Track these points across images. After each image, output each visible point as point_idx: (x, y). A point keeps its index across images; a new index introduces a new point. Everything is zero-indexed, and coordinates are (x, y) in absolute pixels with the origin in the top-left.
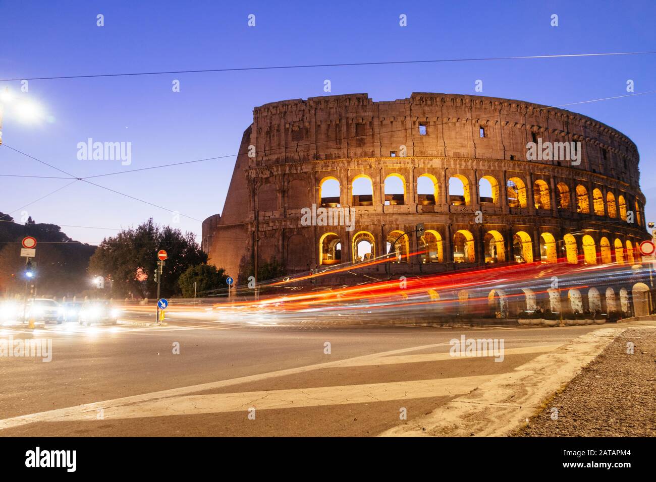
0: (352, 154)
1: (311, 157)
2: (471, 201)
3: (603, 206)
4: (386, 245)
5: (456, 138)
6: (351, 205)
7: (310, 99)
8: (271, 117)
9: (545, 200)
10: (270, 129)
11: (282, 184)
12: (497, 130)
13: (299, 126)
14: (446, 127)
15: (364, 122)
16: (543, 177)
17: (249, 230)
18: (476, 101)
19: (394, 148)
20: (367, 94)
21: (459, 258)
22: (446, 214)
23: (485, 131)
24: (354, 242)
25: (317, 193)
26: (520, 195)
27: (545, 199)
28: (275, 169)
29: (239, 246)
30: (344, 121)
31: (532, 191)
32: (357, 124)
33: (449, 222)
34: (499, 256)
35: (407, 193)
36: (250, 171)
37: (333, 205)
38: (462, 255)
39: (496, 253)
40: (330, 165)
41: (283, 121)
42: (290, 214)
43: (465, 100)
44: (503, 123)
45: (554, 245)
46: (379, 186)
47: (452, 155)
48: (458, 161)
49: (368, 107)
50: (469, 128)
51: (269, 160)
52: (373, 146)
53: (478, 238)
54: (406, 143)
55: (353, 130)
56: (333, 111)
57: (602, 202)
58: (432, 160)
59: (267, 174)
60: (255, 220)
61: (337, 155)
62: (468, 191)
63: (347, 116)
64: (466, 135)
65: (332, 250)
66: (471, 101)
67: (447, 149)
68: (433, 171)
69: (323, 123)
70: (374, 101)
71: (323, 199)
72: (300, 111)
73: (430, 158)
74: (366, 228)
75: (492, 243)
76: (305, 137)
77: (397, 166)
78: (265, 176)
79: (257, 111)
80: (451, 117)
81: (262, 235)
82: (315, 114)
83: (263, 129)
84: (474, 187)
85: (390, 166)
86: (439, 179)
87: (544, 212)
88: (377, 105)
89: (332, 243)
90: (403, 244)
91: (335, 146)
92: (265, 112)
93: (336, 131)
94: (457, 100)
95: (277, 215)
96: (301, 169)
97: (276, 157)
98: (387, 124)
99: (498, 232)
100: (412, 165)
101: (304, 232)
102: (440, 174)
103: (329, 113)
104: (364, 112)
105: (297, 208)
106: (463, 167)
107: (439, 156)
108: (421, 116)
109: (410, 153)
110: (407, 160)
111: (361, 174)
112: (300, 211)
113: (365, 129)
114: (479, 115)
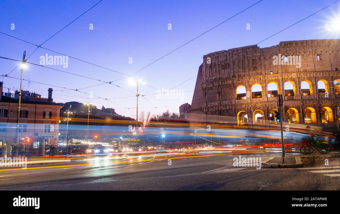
0: (251, 74)
1: (231, 77)
2: (314, 92)
4: (269, 115)
5: (304, 62)
6: (251, 98)
7: (229, 50)
10: (211, 65)
11: (218, 89)
12: (327, 56)
13: (225, 63)
15: (256, 58)
17: (204, 111)
18: (314, 42)
19: (272, 69)
20: (257, 45)
21: (308, 121)
22: (300, 100)
23: (320, 57)
24: (254, 115)
28: (215, 83)
30: (246, 59)
32: (253, 60)
33: (302, 104)
34: (330, 120)
35: (279, 91)
36: (203, 85)
37: (243, 98)
38: (310, 119)
39: (328, 118)
40: (241, 80)
41: (217, 61)
42: (223, 103)
43: (309, 42)
46: (265, 88)
47: (302, 71)
48: (306, 73)
49: (258, 51)
50: (311, 56)
51: (212, 79)
52: (261, 70)
53: (318, 111)
54: (278, 67)
55: (251, 62)
56: (240, 54)
58: (291, 74)
59: (211, 85)
61: (243, 75)
62: (312, 88)
63: (248, 56)
64: (310, 60)
65: (243, 119)
66: (312, 42)
67: (299, 68)
68: (292, 79)
69: (236, 61)
70: (260, 48)
71: (238, 95)
72: (225, 55)
74: (260, 108)
75: (326, 113)
76: (228, 67)
77: (274, 78)
78: (210, 87)
79: (205, 57)
80: (301, 52)
81: (210, 113)
82: (232, 57)
83: (208, 66)
84: (315, 86)
85: (270, 79)
86: (295, 83)
88: (262, 49)
89: (242, 115)
91: (242, 71)
92: (208, 57)
93: (243, 63)
94: (304, 43)
95: (217, 104)
96: (227, 83)
97: (215, 78)
98: (267, 59)
99: (329, 108)
100: (282, 77)
101: (230, 111)
102: (296, 80)
103: (239, 56)
104: (256, 54)
105: (226, 100)
106: (308, 76)
107: (295, 71)
108: (285, 53)
109: (280, 71)
110: (278, 75)
111: (256, 83)
112: (227, 102)
113: (257, 62)
114: (316, 49)
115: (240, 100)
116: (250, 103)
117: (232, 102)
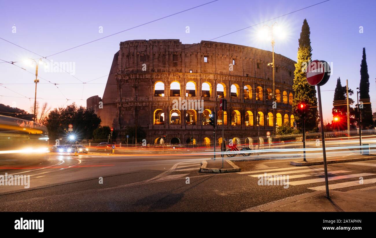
0: (171, 70)
1: (150, 70)
2: (227, 95)
3: (287, 99)
5: (221, 65)
6: (169, 96)
7: (150, 40)
8: (129, 48)
9: (261, 96)
10: (129, 54)
11: (135, 83)
12: (241, 62)
13: (144, 54)
14: (217, 59)
15: (177, 54)
16: (260, 85)
17: (118, 106)
18: (232, 47)
19: (191, 68)
20: (179, 40)
21: (220, 123)
22: (215, 102)
23: (235, 62)
24: (171, 114)
25: (153, 89)
26: (250, 93)
28: (131, 76)
29: (112, 114)
30: (167, 53)
31: (255, 91)
32: (174, 55)
33: (216, 106)
34: (238, 122)
35: (197, 91)
36: (118, 76)
38: (221, 121)
40: (160, 75)
41: (136, 50)
42: (139, 99)
43: (227, 46)
44: (244, 58)
45: (263, 117)
46: (183, 86)
47: (219, 73)
48: (222, 76)
49: (179, 46)
50: (228, 59)
51: (128, 70)
52: (181, 67)
53: (229, 113)
54: (197, 66)
55: (172, 58)
56: (162, 47)
57: (287, 97)
58: (209, 75)
59: (127, 78)
60: (121, 101)
61: (163, 70)
62: (226, 91)
63: (169, 50)
64: (226, 63)
65: (159, 117)
66: (230, 46)
67: (217, 70)
68: (209, 81)
69: (156, 53)
70: (182, 43)
71: (156, 91)
72: (145, 46)
75: (235, 116)
76: (147, 60)
77: (193, 77)
78: (126, 79)
79: (122, 44)
80: (219, 54)
81: (124, 109)
82: (153, 48)
83: (125, 54)
84: (228, 89)
85: (189, 77)
86: (212, 84)
87: (260, 102)
88: (184, 45)
89: (159, 114)
90: (194, 115)
91: (162, 66)
92: (126, 45)
93: (163, 58)
94: (223, 46)
95: (132, 99)
97: (132, 69)
98: (188, 56)
99: (238, 111)
100: (200, 77)
101: (146, 108)
102: (213, 82)
103: (160, 48)
104: (177, 49)
105: (142, 96)
106: (224, 79)
107: (213, 73)
108: (205, 53)
109: (199, 71)
110: (197, 74)
111: (175, 80)
112: (144, 98)
113: (177, 58)
114: (232, 54)
115: (157, 97)
116: (168, 101)
117: (149, 99)
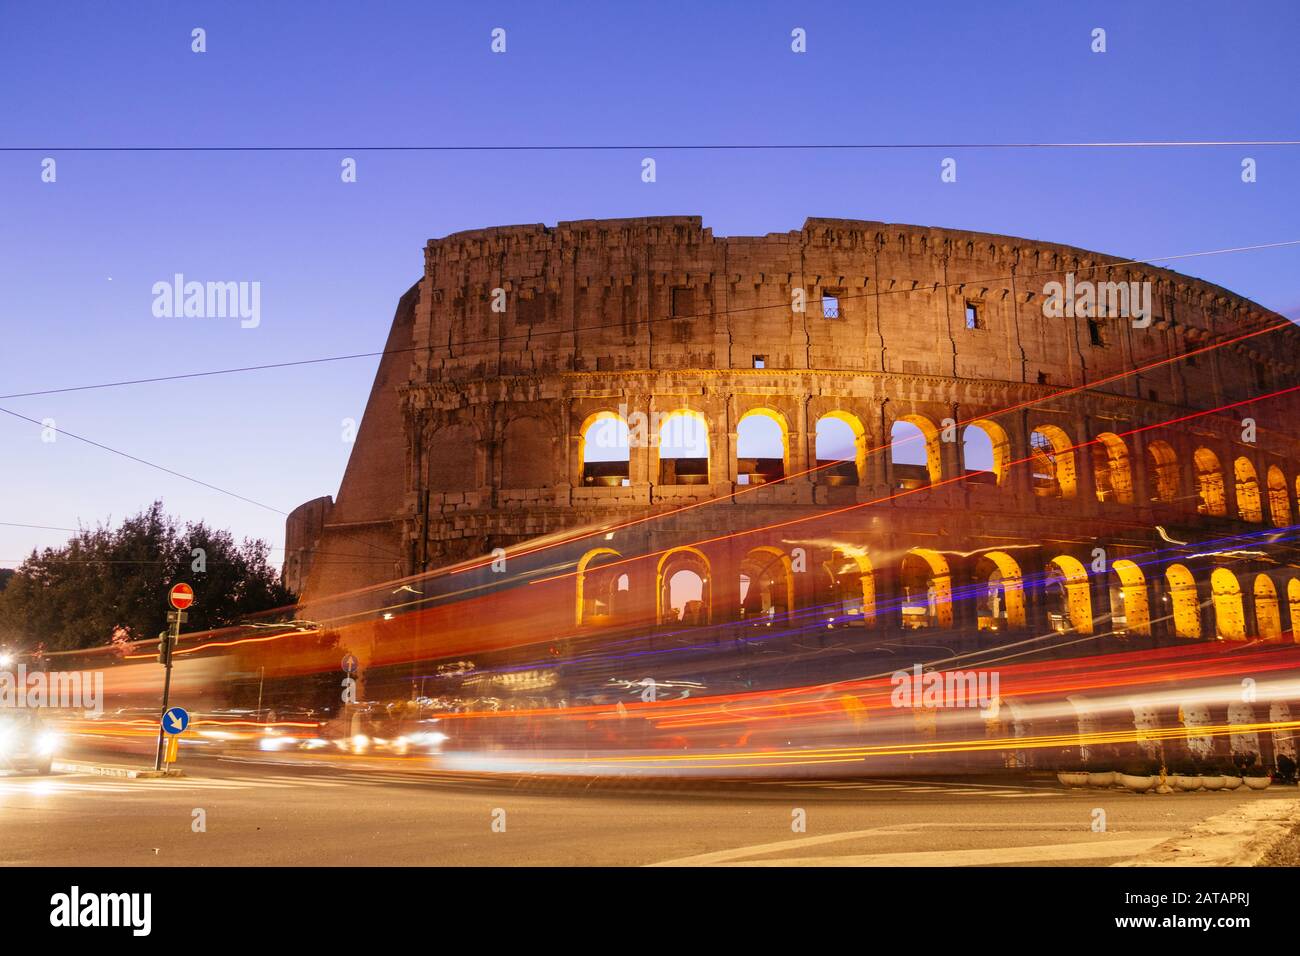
0: (660, 360)
1: (561, 364)
2: (945, 476)
3: (1258, 498)
4: (738, 580)
5: (909, 328)
6: (655, 482)
7: (563, 225)
8: (469, 265)
9: (1121, 481)
10: (465, 294)
11: (490, 425)
12: (1006, 313)
13: (534, 289)
14: (885, 301)
15: (691, 284)
16: (1114, 426)
17: (404, 537)
18: (956, 242)
19: (761, 347)
20: (700, 218)
21: (914, 617)
22: (885, 508)
23: (978, 314)
24: (662, 573)
25: (573, 452)
26: (1061, 467)
27: (1121, 478)
28: (474, 391)
30: (643, 280)
31: (1091, 458)
32: (675, 289)
33: (891, 528)
34: (1010, 615)
35: (791, 459)
36: (412, 393)
37: (613, 480)
39: (1002, 607)
40: (608, 385)
41: (496, 274)
42: (506, 502)
43: (932, 239)
44: (1020, 297)
45: (1142, 589)
46: (723, 436)
47: (899, 368)
48: (914, 382)
49: (701, 249)
50: (940, 305)
51: (460, 367)
52: (712, 342)
53: (961, 569)
54: (790, 337)
55: (665, 302)
56: (617, 255)
57: (1257, 490)
58: (851, 379)
59: (454, 401)
60: (420, 512)
61: (624, 362)
62: (938, 455)
63: (652, 268)
64: (933, 322)
65: (605, 592)
66: (946, 242)
67: (888, 353)
68: (853, 405)
69: (592, 284)
70: (716, 234)
71: (587, 466)
72: (539, 251)
73: (847, 373)
74: (691, 540)
75: (994, 580)
76: (547, 315)
77: (769, 392)
78: (448, 407)
79: (434, 249)
80: (897, 278)
81: (435, 551)
82: (575, 262)
83: (447, 295)
84: (951, 447)
85: (752, 391)
86: (867, 424)
87: (1118, 509)
88: (724, 244)
90: (780, 579)
91: (621, 340)
92: (453, 251)
93: (624, 302)
94: (913, 238)
95: (474, 501)
97: (478, 362)
98: (746, 291)
99: (1008, 556)
100: (805, 390)
102: (870, 412)
103: (609, 259)
104: (692, 260)
105: (524, 485)
106: (925, 398)
107: (869, 369)
108: (828, 273)
109: (800, 360)
110: (792, 376)
111: (681, 407)
112: (531, 493)
113: (693, 302)
114: (963, 276)
115: (596, 491)
116: (647, 508)
117: (553, 499)
